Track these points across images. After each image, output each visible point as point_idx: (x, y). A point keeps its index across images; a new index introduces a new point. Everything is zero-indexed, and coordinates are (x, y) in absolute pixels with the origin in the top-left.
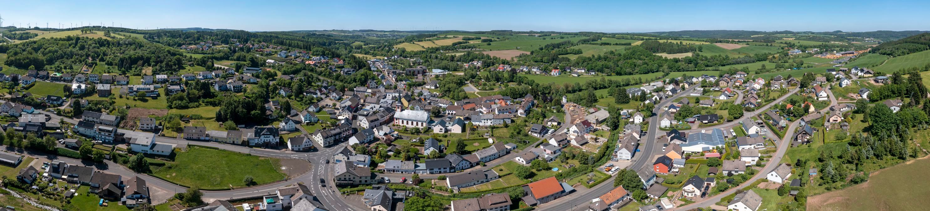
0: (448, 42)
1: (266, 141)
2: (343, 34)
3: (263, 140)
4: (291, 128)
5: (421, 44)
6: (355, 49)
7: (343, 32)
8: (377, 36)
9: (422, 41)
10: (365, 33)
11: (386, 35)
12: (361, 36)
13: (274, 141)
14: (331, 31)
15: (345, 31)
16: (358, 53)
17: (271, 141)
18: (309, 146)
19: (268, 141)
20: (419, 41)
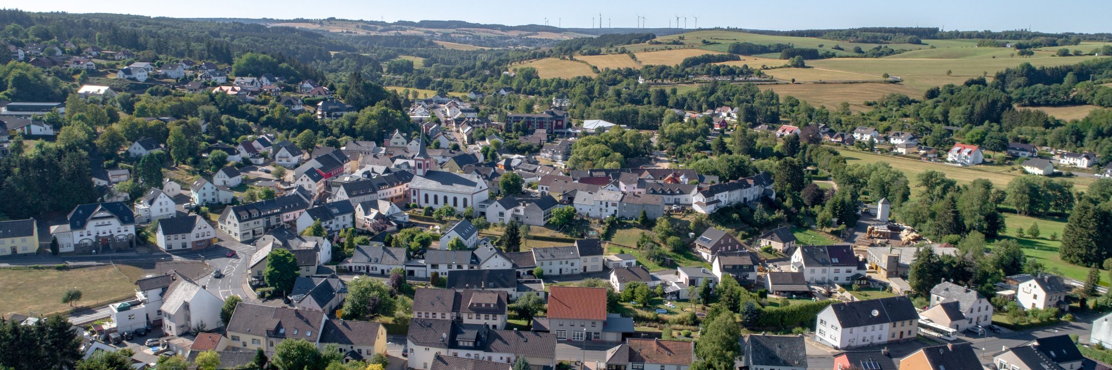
0: (675, 58)
1: (101, 235)
2: (362, 33)
3: (94, 234)
4: (164, 213)
5: (594, 60)
6: (389, 72)
7: (364, 28)
8: (478, 41)
9: (598, 53)
10: (438, 32)
11: (505, 38)
12: (421, 38)
13: (123, 232)
14: (321, 22)
15: (372, 22)
16: (397, 83)
17: (115, 234)
18: (206, 238)
19: (108, 234)
20: (592, 53)
